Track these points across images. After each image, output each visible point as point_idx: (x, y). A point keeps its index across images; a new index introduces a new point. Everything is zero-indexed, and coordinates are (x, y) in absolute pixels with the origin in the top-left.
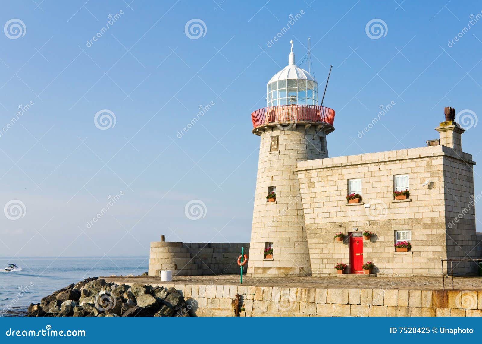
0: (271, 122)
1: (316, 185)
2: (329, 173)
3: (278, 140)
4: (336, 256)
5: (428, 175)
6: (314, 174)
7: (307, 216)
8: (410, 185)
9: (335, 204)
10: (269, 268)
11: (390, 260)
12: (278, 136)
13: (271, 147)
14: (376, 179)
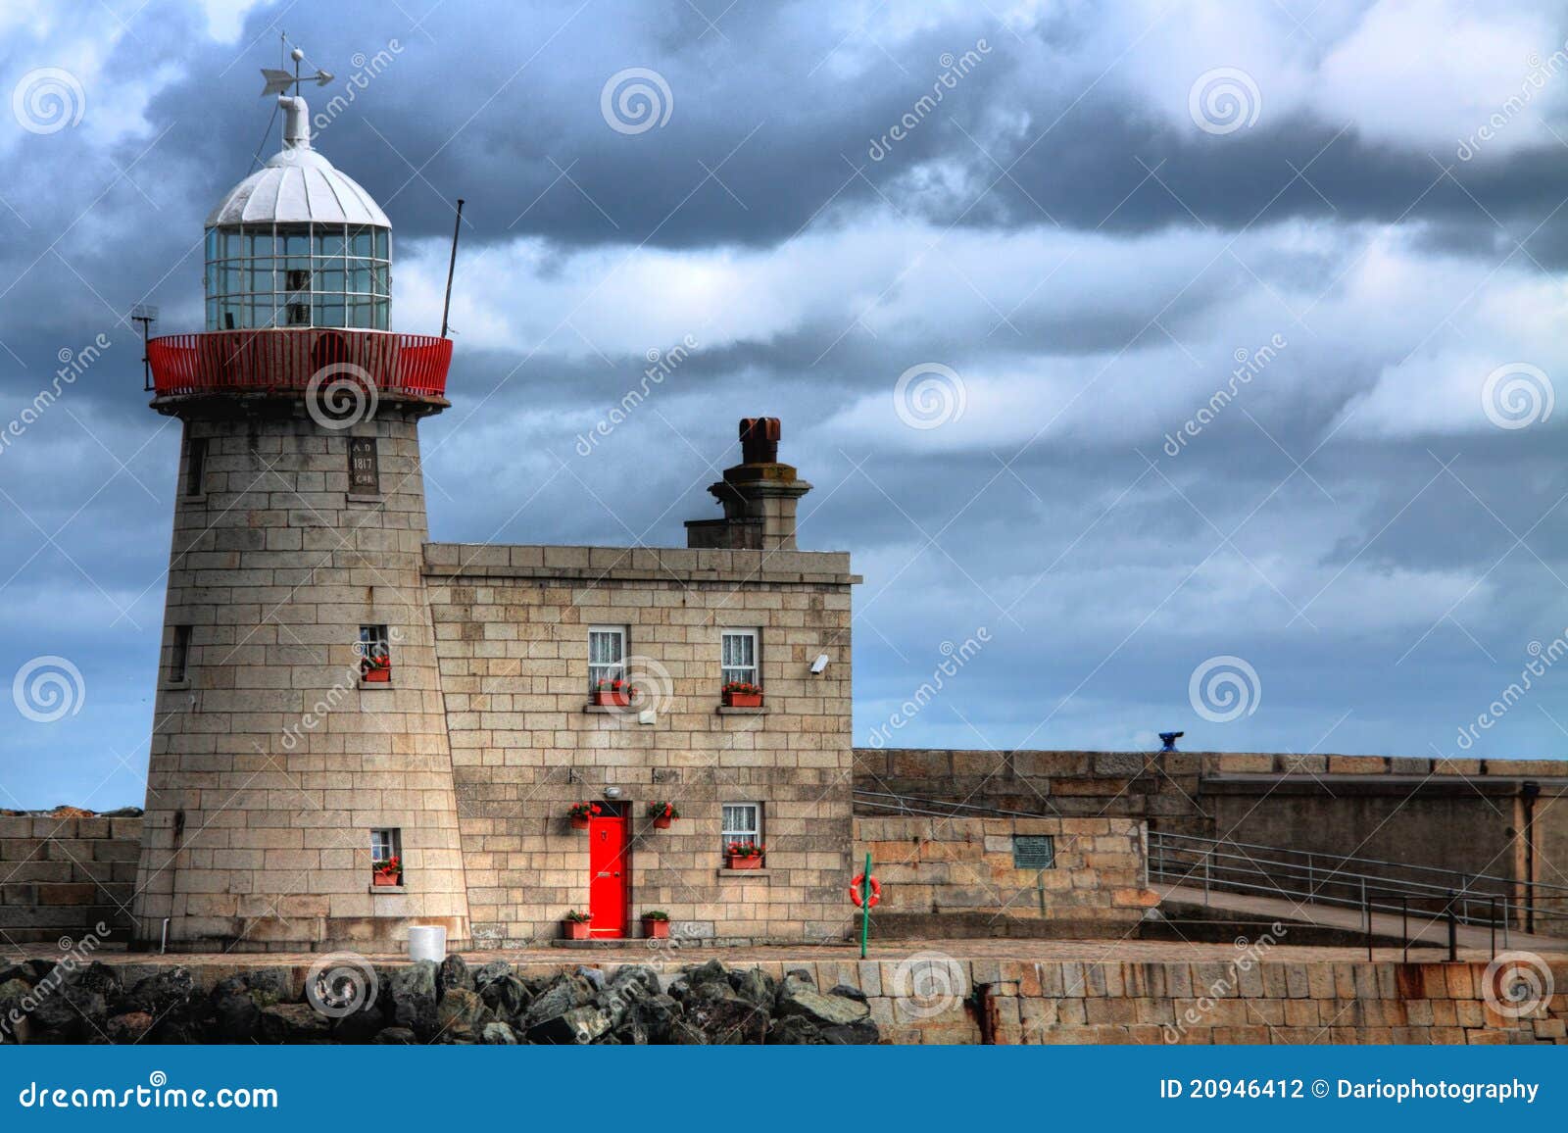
1: (490, 632)
2: (533, 596)
3: (374, 454)
4: (551, 880)
5: (814, 637)
6: (483, 594)
7: (458, 739)
8: (761, 662)
9: (549, 703)
10: (397, 920)
11: (709, 895)
12: (372, 441)
13: (352, 478)
14: (675, 635)
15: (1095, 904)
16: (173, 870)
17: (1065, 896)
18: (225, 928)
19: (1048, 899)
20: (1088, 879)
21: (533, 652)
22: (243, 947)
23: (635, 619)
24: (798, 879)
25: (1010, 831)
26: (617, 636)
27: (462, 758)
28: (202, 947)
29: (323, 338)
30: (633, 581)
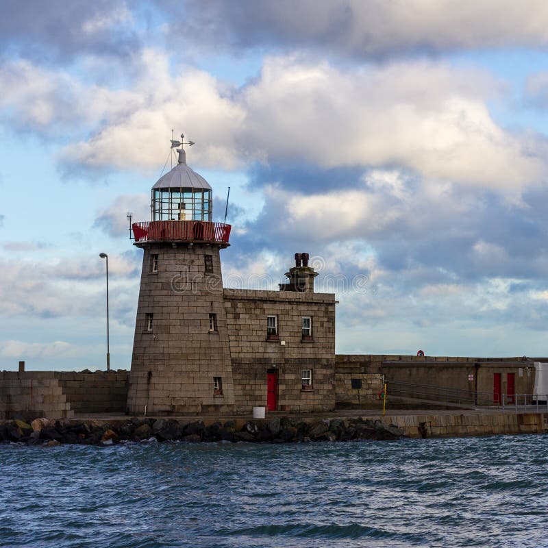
0: (198, 239)
1: (241, 316)
2: (253, 306)
3: (211, 260)
4: (257, 393)
5: (326, 319)
6: (240, 305)
7: (232, 350)
8: (312, 327)
9: (257, 339)
10: (222, 406)
11: (299, 398)
12: (211, 256)
13: (206, 268)
14: (290, 318)
15: (372, 399)
16: (148, 390)
17: (365, 396)
18: (168, 408)
19: (360, 398)
20: (370, 392)
21: (253, 323)
22: (175, 414)
23: (280, 313)
24: (321, 392)
25: (350, 378)
26: (274, 318)
27: (233, 356)
28: (160, 414)
29: (197, 224)
30: (279, 301)
